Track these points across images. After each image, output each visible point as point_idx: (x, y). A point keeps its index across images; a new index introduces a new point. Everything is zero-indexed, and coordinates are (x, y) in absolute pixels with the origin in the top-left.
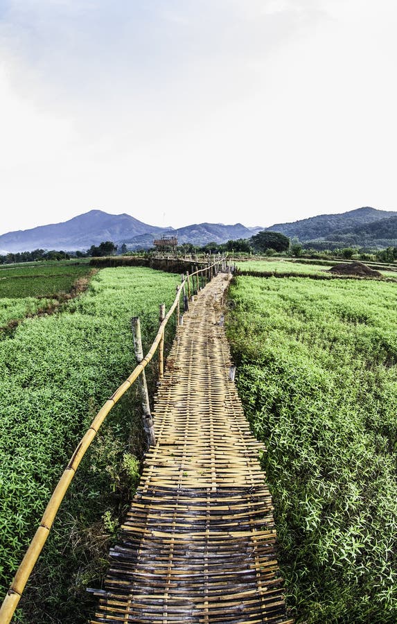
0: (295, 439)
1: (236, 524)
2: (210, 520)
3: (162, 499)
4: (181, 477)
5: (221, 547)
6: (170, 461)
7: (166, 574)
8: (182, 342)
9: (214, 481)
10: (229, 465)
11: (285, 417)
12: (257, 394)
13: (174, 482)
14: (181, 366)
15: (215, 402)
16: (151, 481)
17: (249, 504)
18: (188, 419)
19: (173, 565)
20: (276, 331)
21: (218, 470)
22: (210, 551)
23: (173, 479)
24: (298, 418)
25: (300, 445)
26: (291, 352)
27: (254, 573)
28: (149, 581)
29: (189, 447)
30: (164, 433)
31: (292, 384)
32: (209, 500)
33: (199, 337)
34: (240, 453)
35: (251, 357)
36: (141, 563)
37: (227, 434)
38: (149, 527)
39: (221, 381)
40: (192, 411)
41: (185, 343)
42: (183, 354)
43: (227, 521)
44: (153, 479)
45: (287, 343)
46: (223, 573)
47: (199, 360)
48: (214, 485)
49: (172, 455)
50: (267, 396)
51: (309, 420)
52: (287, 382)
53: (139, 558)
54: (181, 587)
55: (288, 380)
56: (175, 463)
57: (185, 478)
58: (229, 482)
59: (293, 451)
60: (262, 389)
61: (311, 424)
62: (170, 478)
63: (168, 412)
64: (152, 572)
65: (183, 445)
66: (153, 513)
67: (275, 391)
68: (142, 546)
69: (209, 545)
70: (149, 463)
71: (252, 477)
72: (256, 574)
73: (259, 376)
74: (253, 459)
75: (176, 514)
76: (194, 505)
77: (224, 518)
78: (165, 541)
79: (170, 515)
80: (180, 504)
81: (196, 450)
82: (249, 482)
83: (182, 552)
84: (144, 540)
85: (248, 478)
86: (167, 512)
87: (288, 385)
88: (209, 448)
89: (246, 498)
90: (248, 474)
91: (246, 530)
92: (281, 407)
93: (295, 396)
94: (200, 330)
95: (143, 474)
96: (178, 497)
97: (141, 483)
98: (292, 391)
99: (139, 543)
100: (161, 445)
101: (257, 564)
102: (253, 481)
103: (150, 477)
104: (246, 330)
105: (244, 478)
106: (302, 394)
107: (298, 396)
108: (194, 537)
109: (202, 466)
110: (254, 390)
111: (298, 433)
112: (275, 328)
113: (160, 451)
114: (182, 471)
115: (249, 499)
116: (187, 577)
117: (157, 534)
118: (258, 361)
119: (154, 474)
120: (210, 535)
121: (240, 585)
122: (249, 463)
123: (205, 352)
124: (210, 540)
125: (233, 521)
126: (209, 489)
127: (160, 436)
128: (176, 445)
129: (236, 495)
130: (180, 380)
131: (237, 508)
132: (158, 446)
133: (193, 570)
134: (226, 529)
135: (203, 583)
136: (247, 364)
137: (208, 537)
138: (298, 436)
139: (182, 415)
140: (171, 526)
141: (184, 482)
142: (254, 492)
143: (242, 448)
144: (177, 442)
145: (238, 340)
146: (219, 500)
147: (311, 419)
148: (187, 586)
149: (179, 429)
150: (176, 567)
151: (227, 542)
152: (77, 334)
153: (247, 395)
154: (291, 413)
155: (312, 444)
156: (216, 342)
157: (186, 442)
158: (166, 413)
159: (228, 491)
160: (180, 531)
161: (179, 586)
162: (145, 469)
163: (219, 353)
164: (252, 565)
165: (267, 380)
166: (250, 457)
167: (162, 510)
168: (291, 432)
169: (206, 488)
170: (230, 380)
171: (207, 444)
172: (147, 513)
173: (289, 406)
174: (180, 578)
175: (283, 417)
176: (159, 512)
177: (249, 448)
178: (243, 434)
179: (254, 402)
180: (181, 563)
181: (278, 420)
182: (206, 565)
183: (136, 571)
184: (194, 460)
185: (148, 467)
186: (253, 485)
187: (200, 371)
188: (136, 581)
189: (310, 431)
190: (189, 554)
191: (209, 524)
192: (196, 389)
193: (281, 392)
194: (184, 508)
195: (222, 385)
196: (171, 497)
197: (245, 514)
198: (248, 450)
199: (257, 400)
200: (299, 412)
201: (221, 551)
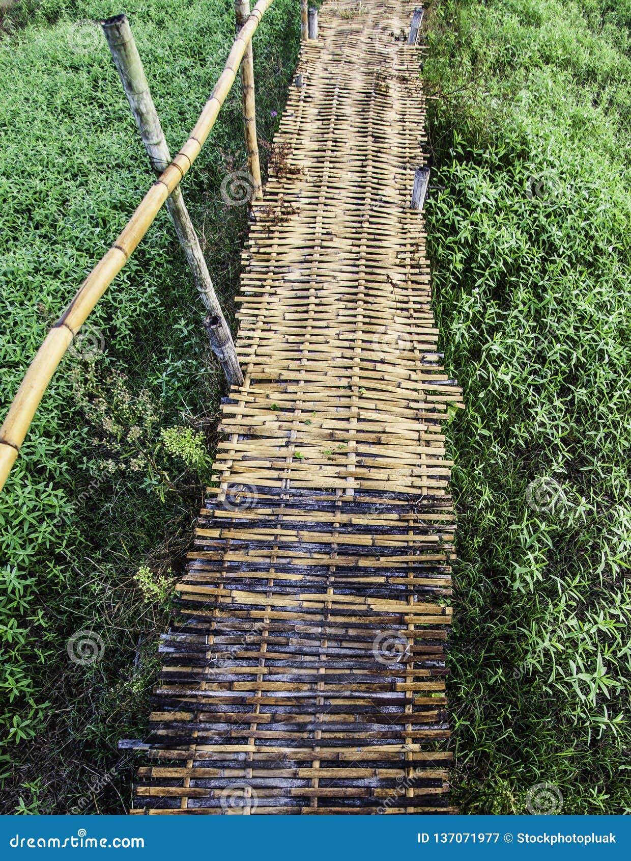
0: (530, 373)
1: (382, 580)
2: (338, 567)
3: (252, 516)
4: (290, 462)
5: (351, 632)
6: (269, 422)
7: (254, 691)
8: (313, 91)
9: (351, 474)
10: (384, 437)
11: (521, 312)
12: (471, 246)
13: (275, 474)
14: (305, 163)
15: (372, 267)
16: (232, 473)
17: (411, 536)
18: (312, 314)
19: (266, 670)
20: (547, 69)
21: (363, 448)
22: (331, 638)
23: (275, 464)
24: (549, 320)
25: (538, 389)
26: (572, 138)
27: (402, 703)
28: (225, 708)
29: (310, 387)
30: (261, 351)
31: (554, 230)
32: (340, 518)
33: (354, 75)
34: (408, 408)
35: (472, 143)
36: (211, 666)
37: (388, 358)
38: (227, 582)
39: (394, 210)
40: (320, 293)
41: (317, 93)
42: (312, 127)
43: (366, 571)
44: (238, 466)
45: (571, 109)
46: (347, 693)
47: (348, 145)
48: (352, 483)
49: (275, 408)
50: (492, 253)
51: (571, 331)
52: (543, 220)
53: (209, 655)
54: (277, 722)
55: (548, 216)
56: (280, 427)
57: (297, 465)
58: (379, 479)
59: (520, 399)
60: (484, 234)
61: (572, 340)
62: (268, 464)
63: (271, 294)
64: (229, 686)
65: (297, 381)
66: (235, 548)
67: (513, 242)
68: (215, 626)
69: (331, 625)
70: (228, 430)
71: (424, 471)
72: (404, 707)
73: (483, 200)
74: (433, 428)
75: (276, 551)
76: (310, 528)
77: (363, 563)
78: (255, 613)
79: (265, 552)
80: (285, 526)
81: (322, 394)
82: (418, 482)
83: (282, 640)
84: (217, 613)
85: (417, 471)
86: (260, 545)
87: (543, 229)
88: (348, 392)
89: (407, 521)
90: (418, 462)
91: (397, 597)
92: (515, 286)
93: (554, 262)
94: (358, 54)
95: (218, 456)
96: (281, 510)
97: (214, 478)
98: (551, 248)
99: (208, 620)
100: (254, 382)
101: (410, 682)
102: (426, 482)
103: (230, 463)
104: (474, 60)
105: (408, 472)
106: (570, 261)
107: (562, 262)
108: (305, 604)
109: (331, 437)
110: (465, 234)
111: (541, 358)
112: (547, 60)
113: (251, 399)
114: (292, 448)
115: (412, 524)
116: (289, 698)
117: (242, 597)
118: (486, 156)
119: (239, 456)
120: (334, 603)
121: (376, 727)
122: (425, 436)
123: (365, 120)
124: (335, 613)
125: (378, 571)
126: (340, 493)
127: (253, 359)
128: (285, 381)
129: (389, 510)
130: (301, 204)
131: (388, 543)
132: (247, 388)
133: (298, 680)
134: (361, 590)
135: (314, 714)
136: (460, 159)
137: (330, 606)
138: (537, 366)
139: (300, 303)
140: (267, 579)
141: (295, 475)
142: (424, 510)
143: (414, 395)
144: (286, 375)
145: (450, 88)
146: (357, 520)
147: (576, 329)
148: (287, 720)
149: (291, 339)
150: (270, 674)
151: (362, 621)
152: (70, 84)
153: (449, 248)
154: (536, 305)
155: (564, 392)
156: (395, 90)
157: (303, 376)
158: (266, 298)
159: (374, 500)
160: (283, 588)
161: (274, 720)
162: (221, 445)
163: (398, 127)
164: (400, 683)
165: (499, 210)
166: (427, 420)
167: (252, 541)
168: (526, 353)
169: (334, 490)
170: (413, 206)
171: (344, 382)
172: (224, 550)
173: (535, 286)
174: (277, 699)
175: (515, 313)
176: (244, 547)
177: (430, 398)
178: (422, 360)
179: (460, 267)
180: (280, 663)
181: (504, 318)
182: (322, 671)
183: (204, 686)
184: (316, 419)
185: (227, 437)
186: (425, 492)
187: (347, 177)
188: (202, 711)
189: (567, 359)
190: (294, 643)
191: (334, 574)
192: (335, 229)
193: (525, 247)
194: (289, 536)
195: (393, 220)
196: (269, 511)
197: (400, 558)
198: (426, 402)
199: (468, 261)
200: (553, 305)
201: (349, 641)
